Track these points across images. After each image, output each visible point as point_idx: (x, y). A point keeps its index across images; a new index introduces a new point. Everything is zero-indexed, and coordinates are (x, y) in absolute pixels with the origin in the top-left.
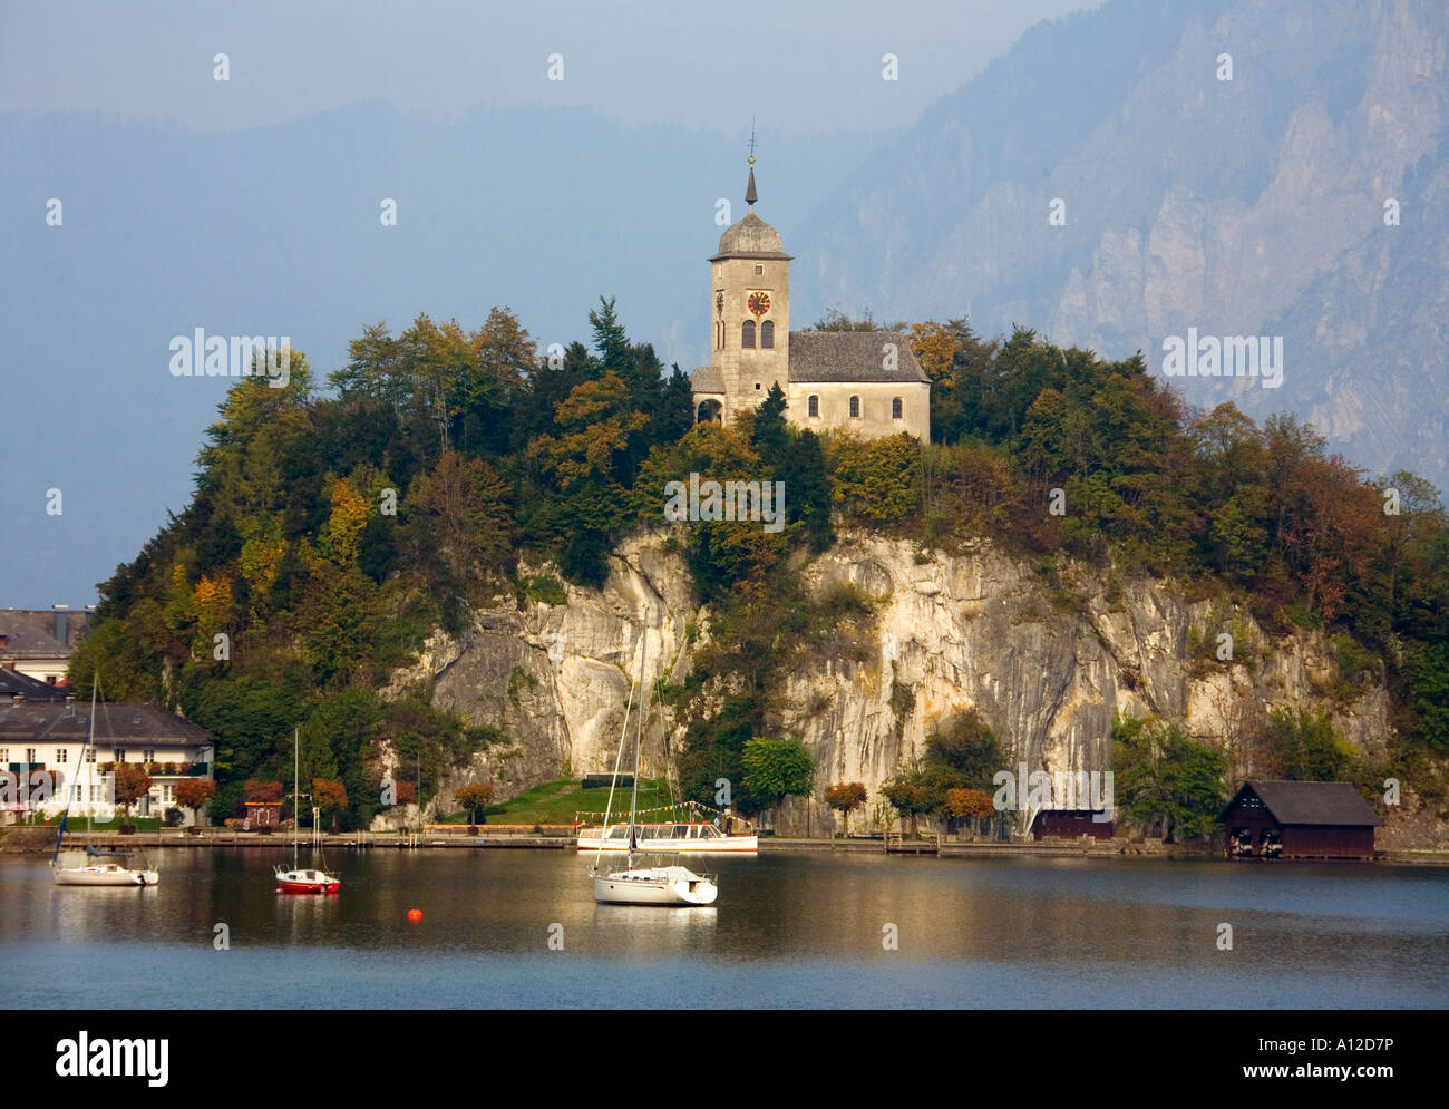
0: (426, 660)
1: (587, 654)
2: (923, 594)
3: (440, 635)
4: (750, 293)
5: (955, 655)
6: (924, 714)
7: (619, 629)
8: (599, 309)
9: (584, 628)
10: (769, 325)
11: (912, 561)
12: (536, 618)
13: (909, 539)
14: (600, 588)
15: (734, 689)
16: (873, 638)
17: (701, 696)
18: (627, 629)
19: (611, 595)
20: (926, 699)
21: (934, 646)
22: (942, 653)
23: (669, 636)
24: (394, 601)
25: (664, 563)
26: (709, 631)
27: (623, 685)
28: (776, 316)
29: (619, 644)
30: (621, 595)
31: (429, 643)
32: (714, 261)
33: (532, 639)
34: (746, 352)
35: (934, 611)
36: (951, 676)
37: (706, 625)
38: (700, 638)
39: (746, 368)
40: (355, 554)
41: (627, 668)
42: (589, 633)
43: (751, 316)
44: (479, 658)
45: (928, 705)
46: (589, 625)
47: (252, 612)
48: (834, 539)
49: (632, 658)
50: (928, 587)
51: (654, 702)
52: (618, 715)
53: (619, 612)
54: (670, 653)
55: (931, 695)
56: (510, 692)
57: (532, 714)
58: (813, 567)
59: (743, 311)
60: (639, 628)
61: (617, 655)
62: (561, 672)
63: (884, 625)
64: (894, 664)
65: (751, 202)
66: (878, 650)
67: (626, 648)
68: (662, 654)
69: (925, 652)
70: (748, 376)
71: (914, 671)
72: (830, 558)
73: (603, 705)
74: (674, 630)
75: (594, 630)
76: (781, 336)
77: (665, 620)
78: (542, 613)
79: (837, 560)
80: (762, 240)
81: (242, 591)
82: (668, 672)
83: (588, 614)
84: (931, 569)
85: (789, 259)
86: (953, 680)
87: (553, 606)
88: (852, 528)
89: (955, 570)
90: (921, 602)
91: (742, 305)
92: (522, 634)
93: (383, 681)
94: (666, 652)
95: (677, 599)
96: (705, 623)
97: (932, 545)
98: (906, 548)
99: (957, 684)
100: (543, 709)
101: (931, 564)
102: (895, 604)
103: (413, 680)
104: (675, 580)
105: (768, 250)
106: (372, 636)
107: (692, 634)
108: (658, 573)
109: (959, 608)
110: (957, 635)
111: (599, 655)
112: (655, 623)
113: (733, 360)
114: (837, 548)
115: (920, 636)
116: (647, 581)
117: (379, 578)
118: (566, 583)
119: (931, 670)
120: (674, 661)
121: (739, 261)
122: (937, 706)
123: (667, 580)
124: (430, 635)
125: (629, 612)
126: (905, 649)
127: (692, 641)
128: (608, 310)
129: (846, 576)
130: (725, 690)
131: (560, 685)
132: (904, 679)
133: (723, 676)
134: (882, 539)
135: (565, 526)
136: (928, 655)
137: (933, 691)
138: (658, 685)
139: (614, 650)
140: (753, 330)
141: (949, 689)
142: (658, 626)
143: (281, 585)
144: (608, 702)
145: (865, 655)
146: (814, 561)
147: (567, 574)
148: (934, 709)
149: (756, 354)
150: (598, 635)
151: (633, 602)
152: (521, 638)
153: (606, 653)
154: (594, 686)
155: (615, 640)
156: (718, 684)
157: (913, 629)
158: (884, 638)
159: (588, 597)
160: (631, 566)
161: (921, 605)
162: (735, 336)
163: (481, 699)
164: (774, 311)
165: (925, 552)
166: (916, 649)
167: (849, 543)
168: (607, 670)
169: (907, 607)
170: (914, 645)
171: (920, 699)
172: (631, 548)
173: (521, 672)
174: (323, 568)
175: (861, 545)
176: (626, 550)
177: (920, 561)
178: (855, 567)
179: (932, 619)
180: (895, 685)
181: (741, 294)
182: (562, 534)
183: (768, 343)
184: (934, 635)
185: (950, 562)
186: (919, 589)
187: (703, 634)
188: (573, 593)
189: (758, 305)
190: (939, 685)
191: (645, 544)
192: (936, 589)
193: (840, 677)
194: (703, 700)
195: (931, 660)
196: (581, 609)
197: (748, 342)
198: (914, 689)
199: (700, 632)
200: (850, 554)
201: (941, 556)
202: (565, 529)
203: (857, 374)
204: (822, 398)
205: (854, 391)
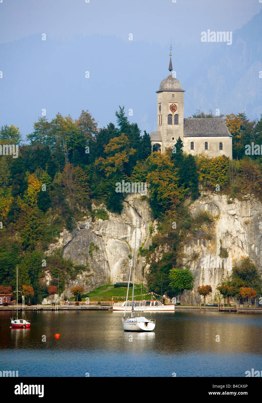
0: (61, 240)
1: (116, 238)
2: (230, 215)
3: (66, 231)
4: (170, 104)
5: (242, 237)
7: (126, 228)
8: (119, 110)
9: (114, 228)
10: (177, 116)
11: (226, 203)
12: (98, 224)
13: (225, 195)
14: (120, 213)
15: (166, 250)
16: (213, 231)
18: (129, 228)
19: (124, 216)
20: (232, 254)
21: (234, 234)
22: (237, 237)
23: (143, 231)
24: (50, 219)
25: (142, 204)
26: (157, 229)
27: (129, 250)
28: (179, 113)
29: (127, 234)
30: (127, 216)
31: (62, 234)
32: (158, 92)
33: (97, 233)
34: (169, 126)
35: (234, 221)
37: (156, 227)
38: (154, 232)
39: (169, 132)
40: (36, 202)
41: (129, 243)
42: (116, 230)
43: (171, 112)
44: (79, 240)
45: (233, 256)
46: (116, 227)
48: (200, 195)
49: (131, 239)
50: (232, 212)
51: (139, 255)
52: (126, 260)
53: (127, 222)
54: (144, 237)
55: (233, 252)
56: (90, 252)
57: (97, 260)
58: (193, 205)
59: (168, 111)
60: (133, 228)
61: (126, 238)
62: (107, 245)
63: (217, 226)
64: (221, 241)
65: (170, 70)
66: (215, 236)
67: (129, 235)
68: (141, 237)
69: (231, 237)
70: (170, 135)
71: (227, 243)
72: (198, 202)
73: (121, 257)
74: (145, 229)
75: (118, 229)
76: (181, 120)
77: (142, 225)
78: (100, 223)
79: (201, 202)
80: (174, 84)
82: (143, 244)
83: (116, 223)
84: (233, 206)
85: (184, 91)
86: (241, 246)
87: (104, 220)
88: (206, 190)
89: (242, 206)
90: (230, 218)
91: (167, 108)
92: (93, 230)
93: (46, 248)
94: (143, 237)
95: (146, 217)
96: (156, 226)
97: (233, 197)
98: (224, 198)
99: (243, 248)
100: (101, 258)
101: (233, 204)
102: (221, 219)
103: (56, 248)
104: (145, 210)
105: (176, 88)
106: (42, 232)
107: (152, 230)
108: (139, 208)
109: (243, 220)
110: (242, 230)
111: (120, 238)
112: (139, 226)
113: (164, 129)
114: (201, 198)
115: (230, 230)
116: (136, 210)
117: (44, 210)
118: (108, 212)
119: (234, 243)
120: (145, 240)
121: (166, 92)
122: (236, 256)
123: (143, 210)
124: (62, 231)
125: (130, 222)
126: (224, 235)
127: (151, 233)
128: (122, 111)
129: (204, 209)
130: (163, 250)
131: (106, 249)
132: (224, 246)
133: (162, 245)
134: (216, 195)
135: (108, 191)
136: (233, 238)
138: (141, 248)
139: (125, 236)
140: (171, 118)
141: (240, 250)
142: (140, 227)
143: (11, 213)
144: (123, 256)
145: (210, 238)
146: (193, 203)
147: (109, 208)
148: (235, 258)
149: (173, 127)
150: (119, 231)
151: (131, 218)
152: (93, 232)
153: (122, 237)
154: (118, 249)
155: (125, 233)
156: (160, 249)
157: (227, 228)
158: (217, 230)
159: (116, 217)
160: (130, 205)
161: (230, 219)
162: (165, 120)
163: (79, 255)
164: (179, 111)
165: (231, 199)
167: (205, 196)
168: (123, 244)
169: (225, 220)
170: (228, 234)
171: (230, 254)
173: (93, 245)
174: (25, 207)
175: (209, 197)
176: (129, 199)
177: (229, 203)
178: (207, 205)
179: (234, 224)
180: (221, 249)
181: (167, 105)
182: (107, 194)
183: (176, 123)
184: (234, 230)
185: (240, 203)
186: (229, 213)
187: (155, 230)
188: (109, 214)
189: (173, 108)
190: (236, 248)
191: (135, 197)
192: (235, 213)
193: (202, 246)
194: (155, 254)
196: (113, 221)
197: (170, 122)
198: (228, 250)
199: (154, 229)
200: (205, 200)
201: (236, 201)
203: (207, 134)
204: (195, 143)
205: (206, 140)
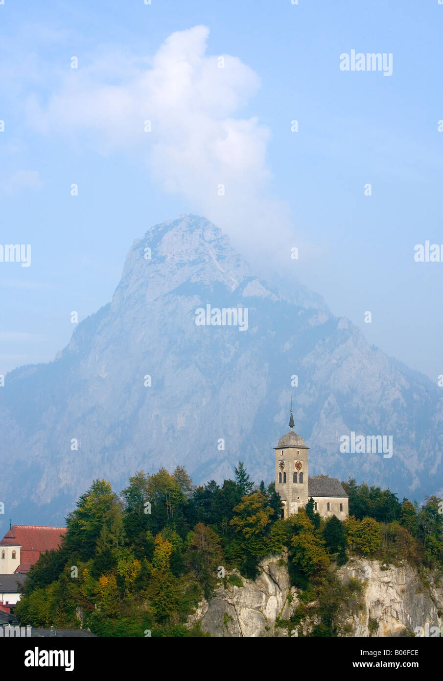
0: (199, 611)
1: (249, 607)
2: (383, 582)
3: (204, 600)
4: (296, 461)
5: (397, 607)
6: (383, 630)
7: (261, 597)
8: (237, 466)
9: (250, 596)
10: (302, 474)
11: (379, 569)
12: (233, 592)
13: (377, 560)
14: (254, 580)
15: (317, 622)
16: (363, 600)
17: (300, 624)
18: (264, 596)
19: (258, 582)
20: (384, 625)
21: (387, 603)
22: (391, 606)
23: (280, 599)
24: (185, 585)
25: (280, 569)
26: (297, 597)
27: (265, 620)
28: (304, 471)
29: (261, 603)
30: (262, 582)
31: (200, 604)
33: (230, 601)
34: (294, 484)
35: (387, 589)
36: (395, 616)
37: (296, 595)
38: (294, 600)
39: (295, 491)
40: (169, 566)
41: (264, 612)
42: (251, 598)
43: (296, 471)
44: (214, 609)
45: (385, 627)
46: (252, 595)
47: (127, 590)
48: (347, 559)
49: (266, 608)
50: (386, 579)
51: (276, 627)
52: (263, 632)
53: (262, 589)
54: (281, 606)
55: (385, 623)
56: (224, 623)
57: (232, 633)
58: (339, 571)
59: (294, 469)
60: (268, 595)
61: (260, 607)
62: (240, 614)
63: (366, 595)
64: (369, 610)
65: (291, 427)
66: (365, 605)
67: (263, 604)
68: (278, 606)
69: (383, 606)
70: (296, 494)
71: (378, 613)
72: (345, 567)
73: (258, 629)
74: (282, 597)
75: (253, 597)
76: (305, 479)
77: (278, 593)
78: (236, 590)
79: (348, 568)
80: (299, 441)
81: (120, 581)
82: (280, 614)
83: (251, 590)
84: (389, 572)
85: (308, 449)
86: (396, 617)
87: (239, 587)
88: (353, 555)
89: (398, 572)
90: (382, 585)
91: (293, 466)
92: (226, 599)
93: (185, 620)
94: (280, 606)
95: (284, 584)
96: (295, 594)
97: (389, 562)
98: (376, 564)
99: (397, 618)
100: (236, 630)
101: (388, 571)
102: (370, 586)
103: (195, 620)
104: (284, 577)
105: (300, 445)
106: (179, 601)
107: (290, 598)
108: (278, 574)
109: (399, 588)
110: (399, 599)
111: (254, 607)
112: (274, 594)
113: (290, 487)
114: (348, 563)
115: (382, 599)
116: (271, 576)
117: (177, 575)
118: (243, 578)
119: (385, 613)
120: (282, 610)
121: (292, 449)
122: (389, 627)
123: (281, 577)
124: (201, 601)
125: (265, 589)
126: (374, 604)
127: (290, 601)
128: (241, 465)
129: (351, 575)
130: (312, 623)
131: (240, 620)
132: (373, 616)
133: (310, 616)
134: (365, 560)
135: (242, 554)
136: (384, 607)
137: (387, 622)
138: (277, 619)
139: (259, 605)
140: (296, 476)
141: (394, 621)
142: (275, 595)
143: (140, 579)
144: (259, 627)
145: (362, 607)
146: (339, 569)
147: (243, 574)
148: (388, 629)
149: (297, 485)
150: (254, 599)
151: (267, 585)
152: (226, 601)
153: (256, 606)
154: (254, 620)
155: (260, 601)
156: (308, 620)
157: (378, 596)
158: (366, 599)
159: (250, 583)
160: (264, 570)
161: (382, 587)
162: (290, 478)
163: (217, 627)
164: (303, 469)
165: (385, 565)
166: (378, 604)
167: (352, 561)
168: (258, 614)
169: (375, 587)
170: (378, 603)
171: (381, 625)
172: (265, 564)
173: (227, 615)
174: (156, 572)
175: (357, 562)
176: (264, 564)
177: (383, 569)
178: (354, 571)
179: (386, 592)
180: (370, 619)
181: (293, 462)
182: (240, 557)
183: (301, 482)
184: (388, 599)
185: (396, 570)
186: (382, 580)
187: (294, 599)
188: (244, 581)
189: (298, 466)
190: (389, 619)
191: (271, 561)
192: (390, 580)
193: (355, 616)
194: (302, 627)
195: (385, 609)
196: (248, 588)
197: (295, 481)
198: (378, 620)
199: (293, 598)
200: (354, 566)
201: (392, 567)
202: (242, 555)
203: (328, 494)
204: (319, 504)
205: (329, 500)
